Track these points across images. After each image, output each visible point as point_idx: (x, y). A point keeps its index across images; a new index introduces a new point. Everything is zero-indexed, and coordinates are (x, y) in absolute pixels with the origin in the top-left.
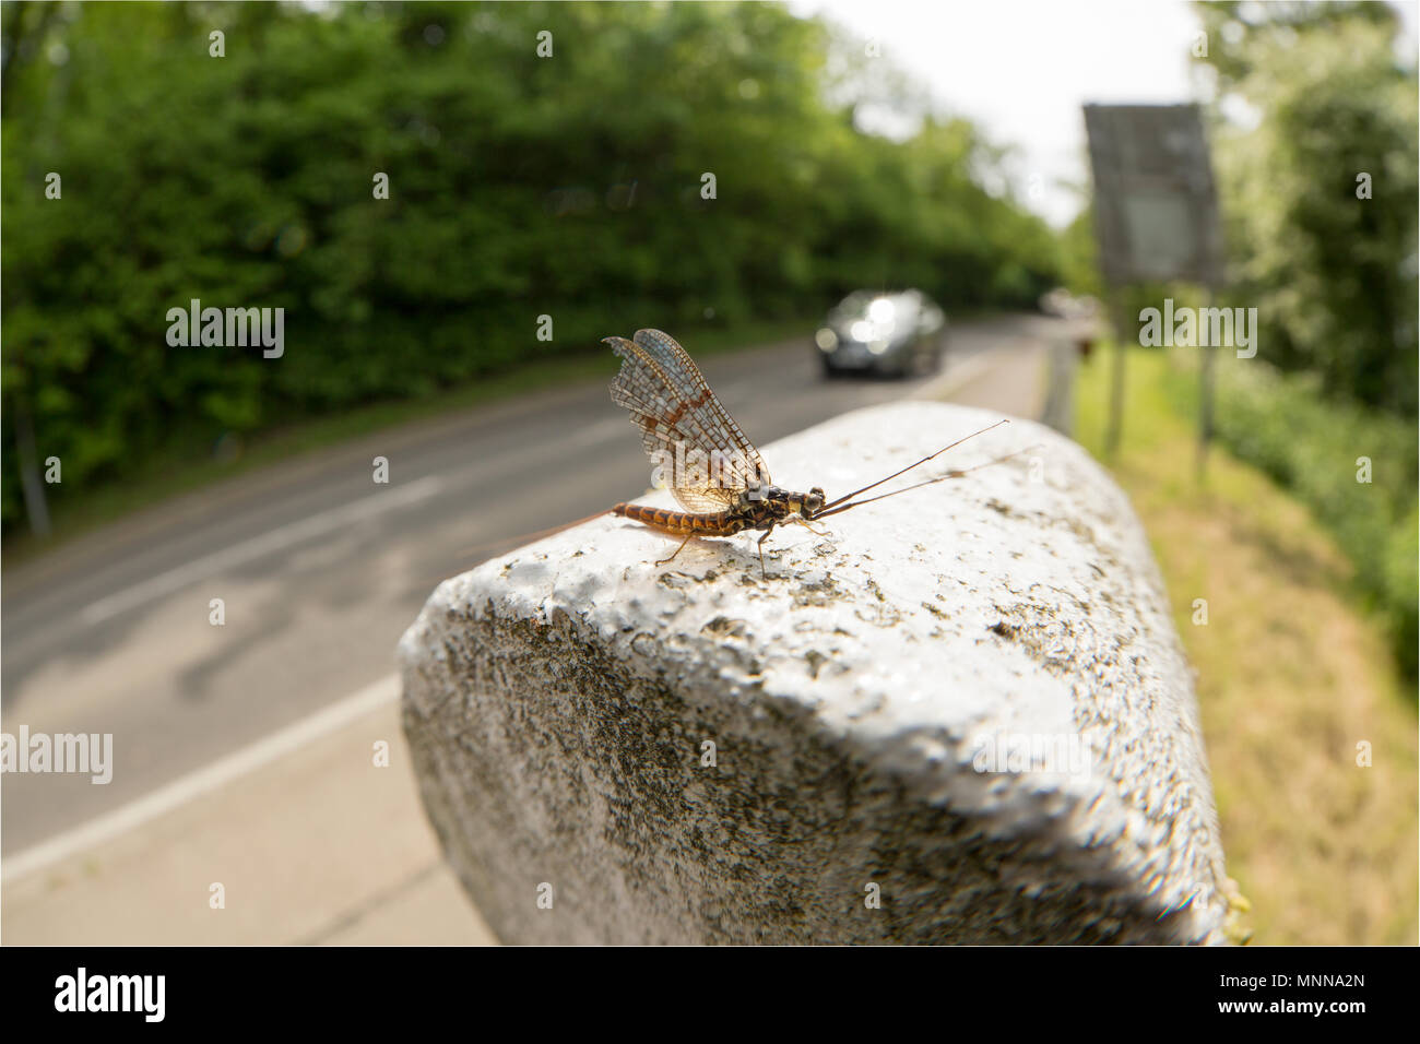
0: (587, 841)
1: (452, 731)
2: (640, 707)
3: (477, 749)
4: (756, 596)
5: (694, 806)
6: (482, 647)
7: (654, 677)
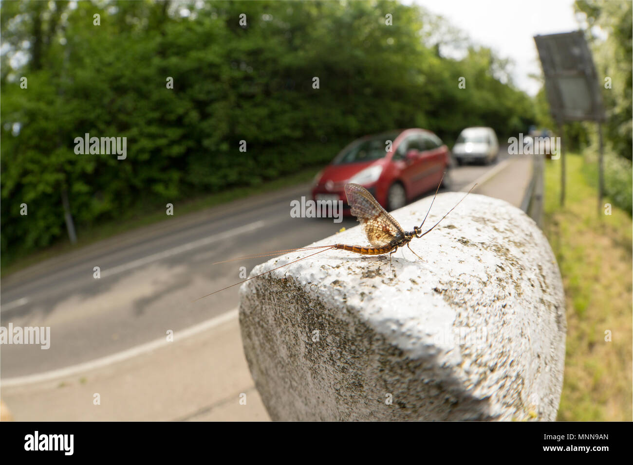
0: (299, 359)
1: (257, 320)
2: (313, 309)
3: (265, 326)
4: (350, 274)
5: (329, 344)
6: (267, 288)
7: (316, 298)
